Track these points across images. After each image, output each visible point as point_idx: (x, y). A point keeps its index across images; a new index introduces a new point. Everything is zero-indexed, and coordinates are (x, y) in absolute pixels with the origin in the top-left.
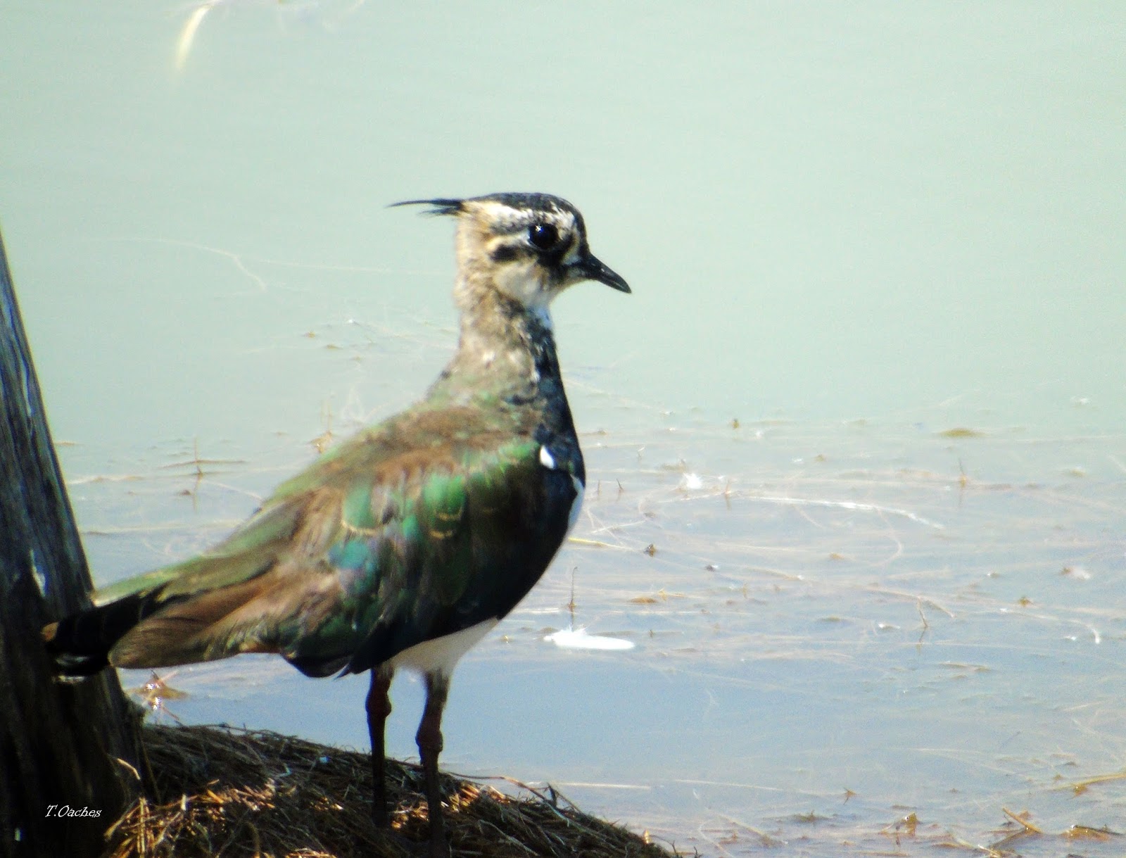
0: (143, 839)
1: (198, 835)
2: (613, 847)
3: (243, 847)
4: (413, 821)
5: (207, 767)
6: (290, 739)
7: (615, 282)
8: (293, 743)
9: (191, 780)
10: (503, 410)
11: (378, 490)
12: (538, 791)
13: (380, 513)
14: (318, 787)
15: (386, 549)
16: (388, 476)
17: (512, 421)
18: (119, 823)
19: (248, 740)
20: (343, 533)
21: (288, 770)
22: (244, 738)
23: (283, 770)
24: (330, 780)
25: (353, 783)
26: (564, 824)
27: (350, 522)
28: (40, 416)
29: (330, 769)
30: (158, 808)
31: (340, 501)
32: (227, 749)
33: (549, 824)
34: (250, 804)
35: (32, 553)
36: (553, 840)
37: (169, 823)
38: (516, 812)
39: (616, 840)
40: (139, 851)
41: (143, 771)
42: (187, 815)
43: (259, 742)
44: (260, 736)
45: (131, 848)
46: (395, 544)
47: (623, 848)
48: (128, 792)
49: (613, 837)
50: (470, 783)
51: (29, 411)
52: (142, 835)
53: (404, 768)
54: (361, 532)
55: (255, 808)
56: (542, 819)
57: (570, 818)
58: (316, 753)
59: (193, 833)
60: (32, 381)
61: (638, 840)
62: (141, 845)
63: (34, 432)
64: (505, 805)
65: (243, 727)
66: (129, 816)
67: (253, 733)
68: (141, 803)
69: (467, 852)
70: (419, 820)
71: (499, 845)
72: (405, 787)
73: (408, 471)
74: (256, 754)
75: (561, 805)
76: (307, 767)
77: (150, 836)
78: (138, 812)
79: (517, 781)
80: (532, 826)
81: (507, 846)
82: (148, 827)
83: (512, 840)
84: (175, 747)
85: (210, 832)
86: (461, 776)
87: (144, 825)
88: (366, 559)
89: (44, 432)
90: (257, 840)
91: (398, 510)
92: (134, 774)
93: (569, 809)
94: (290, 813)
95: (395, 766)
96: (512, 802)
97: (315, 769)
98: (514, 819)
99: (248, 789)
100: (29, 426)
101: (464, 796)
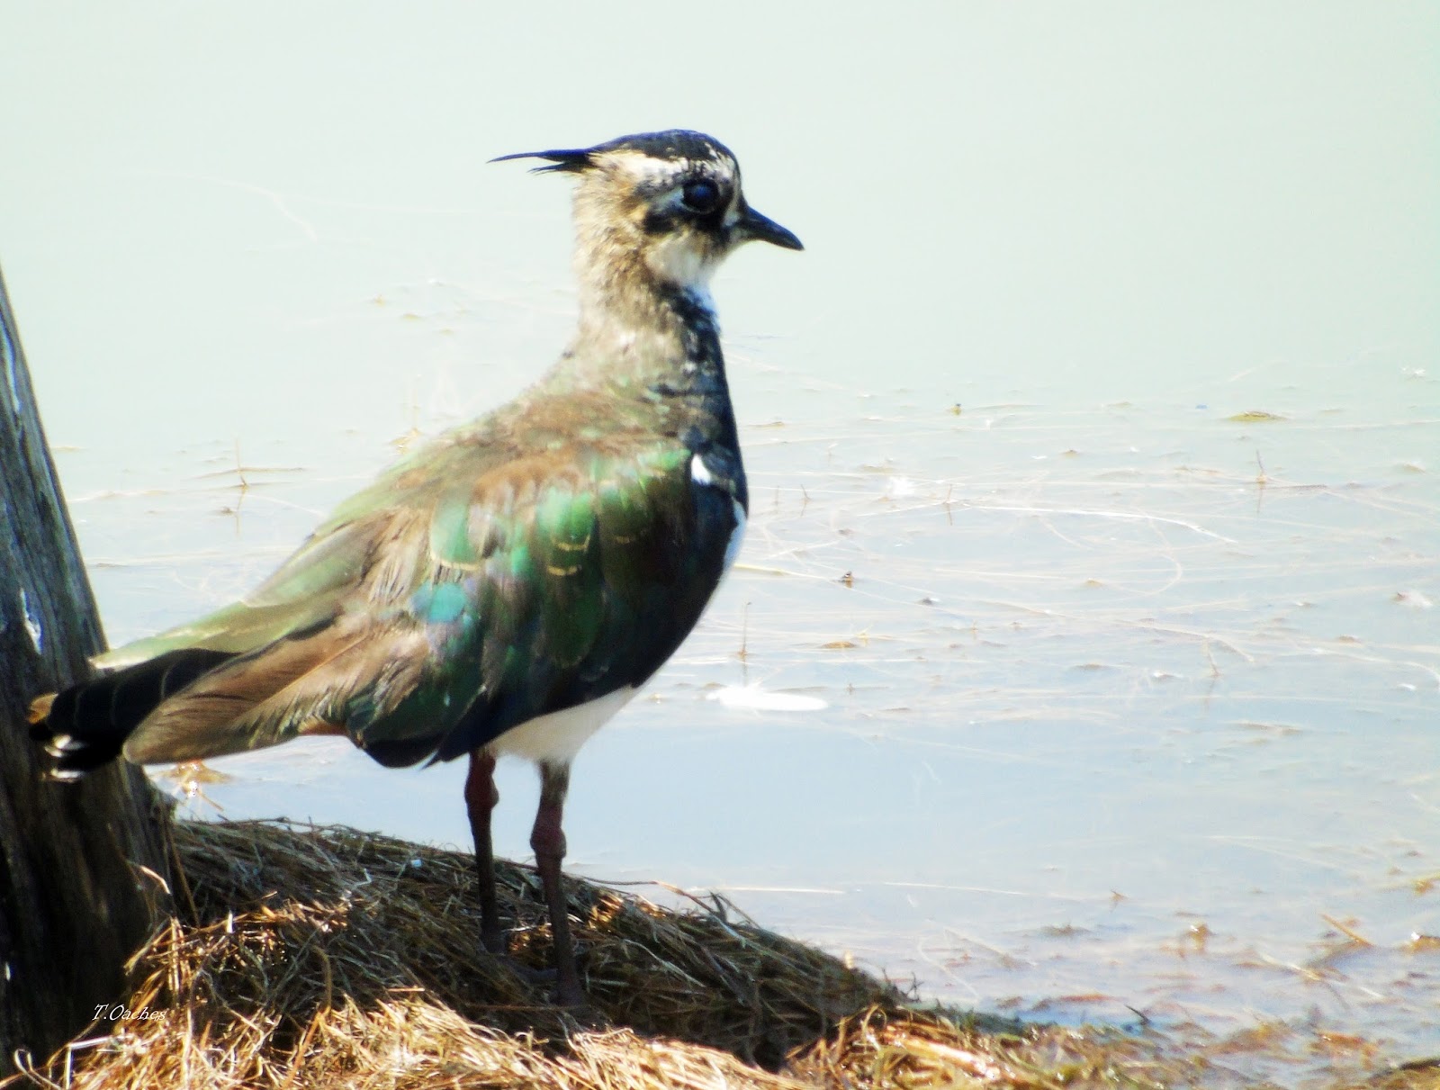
0: (176, 972)
1: (249, 965)
2: (804, 974)
3: (310, 981)
4: (537, 941)
5: (261, 874)
6: (372, 836)
7: (784, 239)
8: (376, 841)
9: (239, 892)
10: (646, 401)
11: (476, 510)
12: (702, 900)
13: (481, 541)
14: (409, 900)
15: (489, 593)
16: (490, 493)
17: (656, 416)
18: (143, 951)
19: (314, 841)
20: (433, 570)
21: (368, 876)
22: (310, 836)
23: (361, 877)
24: (426, 891)
25: (455, 892)
26: (737, 945)
27: (441, 555)
28: (31, 411)
29: (425, 876)
30: (195, 931)
31: (426, 525)
32: (289, 852)
33: (716, 945)
34: (319, 923)
35: (23, 595)
36: (725, 966)
37: (210, 950)
38: (673, 929)
39: (808, 965)
40: (171, 989)
41: (174, 881)
42: (234, 939)
43: (330, 841)
44: (330, 833)
45: (160, 985)
46: (500, 585)
47: (816, 974)
48: (154, 911)
49: (802, 960)
50: (612, 891)
51: (17, 404)
52: (175, 966)
53: (524, 872)
54: (458, 567)
55: (326, 928)
56: (709, 938)
57: (745, 936)
58: (407, 854)
59: (243, 963)
60: (19, 365)
61: (837, 964)
62: (173, 980)
63: (23, 433)
64: (659, 920)
65: (307, 822)
66: (156, 942)
67: (322, 829)
68: (173, 925)
69: (610, 982)
70: (545, 941)
71: (651, 973)
72: (526, 896)
73: (518, 485)
74: (326, 857)
75: (732, 918)
76: (393, 874)
77: (185, 967)
78: (168, 937)
79: (675, 886)
80: (697, 949)
81: (662, 974)
82: (181, 956)
83: (669, 965)
84: (217, 849)
85: (265, 962)
86: (598, 881)
87: (176, 954)
88: (463, 611)
89: (37, 432)
90: (328, 971)
91: (504, 539)
92: (162, 888)
93: (743, 924)
94: (372, 936)
95: (510, 869)
96: (667, 915)
97: (405, 875)
98: (670, 939)
99: (317, 904)
100: (17, 425)
101: (603, 908)
